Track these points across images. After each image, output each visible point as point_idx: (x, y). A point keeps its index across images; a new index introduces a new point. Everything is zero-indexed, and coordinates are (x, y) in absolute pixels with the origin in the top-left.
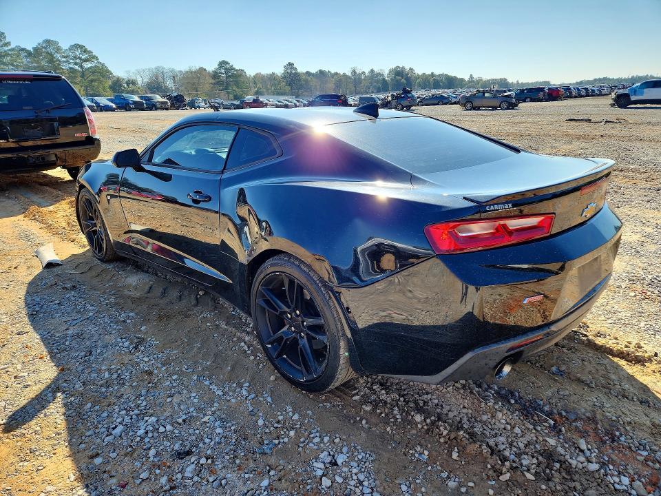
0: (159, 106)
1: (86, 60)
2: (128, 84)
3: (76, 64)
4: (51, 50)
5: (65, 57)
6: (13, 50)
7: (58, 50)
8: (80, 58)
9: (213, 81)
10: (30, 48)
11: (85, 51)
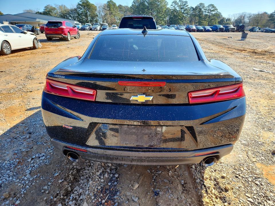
0: (230, 30)
1: (213, 11)
2: (227, 20)
3: (208, 12)
4: (201, 7)
5: (205, 10)
6: (189, 8)
7: (204, 7)
8: (210, 10)
9: (269, 19)
10: (194, 7)
11: (214, 7)
